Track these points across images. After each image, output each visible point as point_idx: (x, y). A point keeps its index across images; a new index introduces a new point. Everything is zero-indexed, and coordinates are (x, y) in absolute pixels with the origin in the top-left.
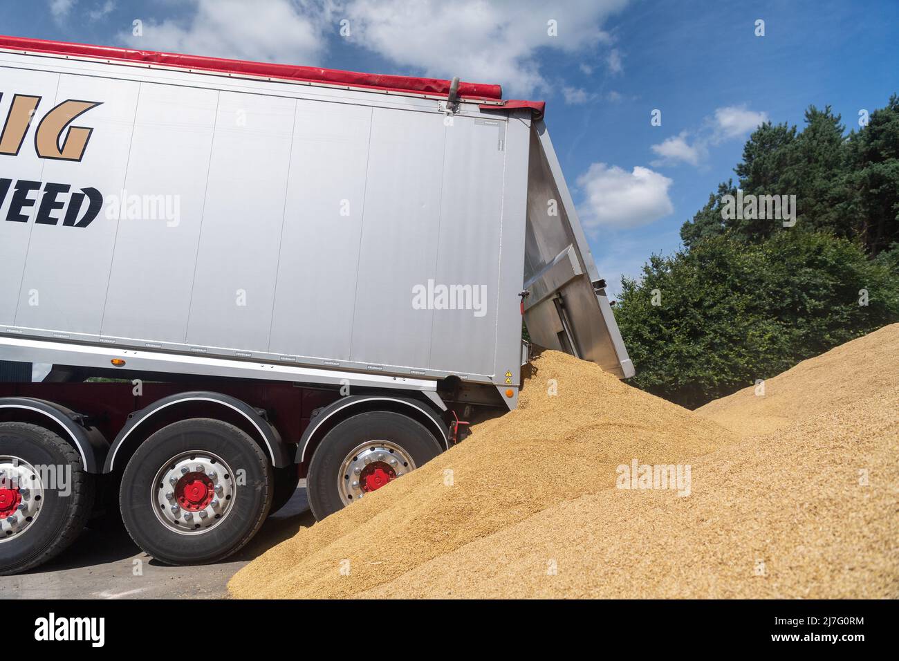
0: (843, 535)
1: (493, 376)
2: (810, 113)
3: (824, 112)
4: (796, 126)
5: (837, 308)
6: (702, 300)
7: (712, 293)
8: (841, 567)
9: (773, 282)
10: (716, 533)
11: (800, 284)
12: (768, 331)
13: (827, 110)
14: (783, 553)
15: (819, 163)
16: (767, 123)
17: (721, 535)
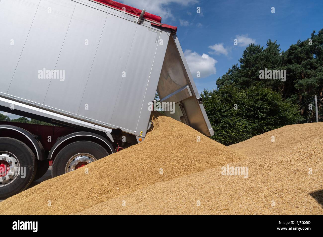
0: (256, 201)
1: (135, 132)
2: (269, 42)
3: (274, 43)
4: (263, 47)
5: (269, 117)
6: (221, 109)
7: (225, 107)
8: (253, 213)
9: (248, 105)
10: (211, 198)
11: (257, 107)
12: (244, 124)
13: (275, 42)
14: (234, 207)
15: (270, 62)
16: (253, 44)
17: (213, 199)
